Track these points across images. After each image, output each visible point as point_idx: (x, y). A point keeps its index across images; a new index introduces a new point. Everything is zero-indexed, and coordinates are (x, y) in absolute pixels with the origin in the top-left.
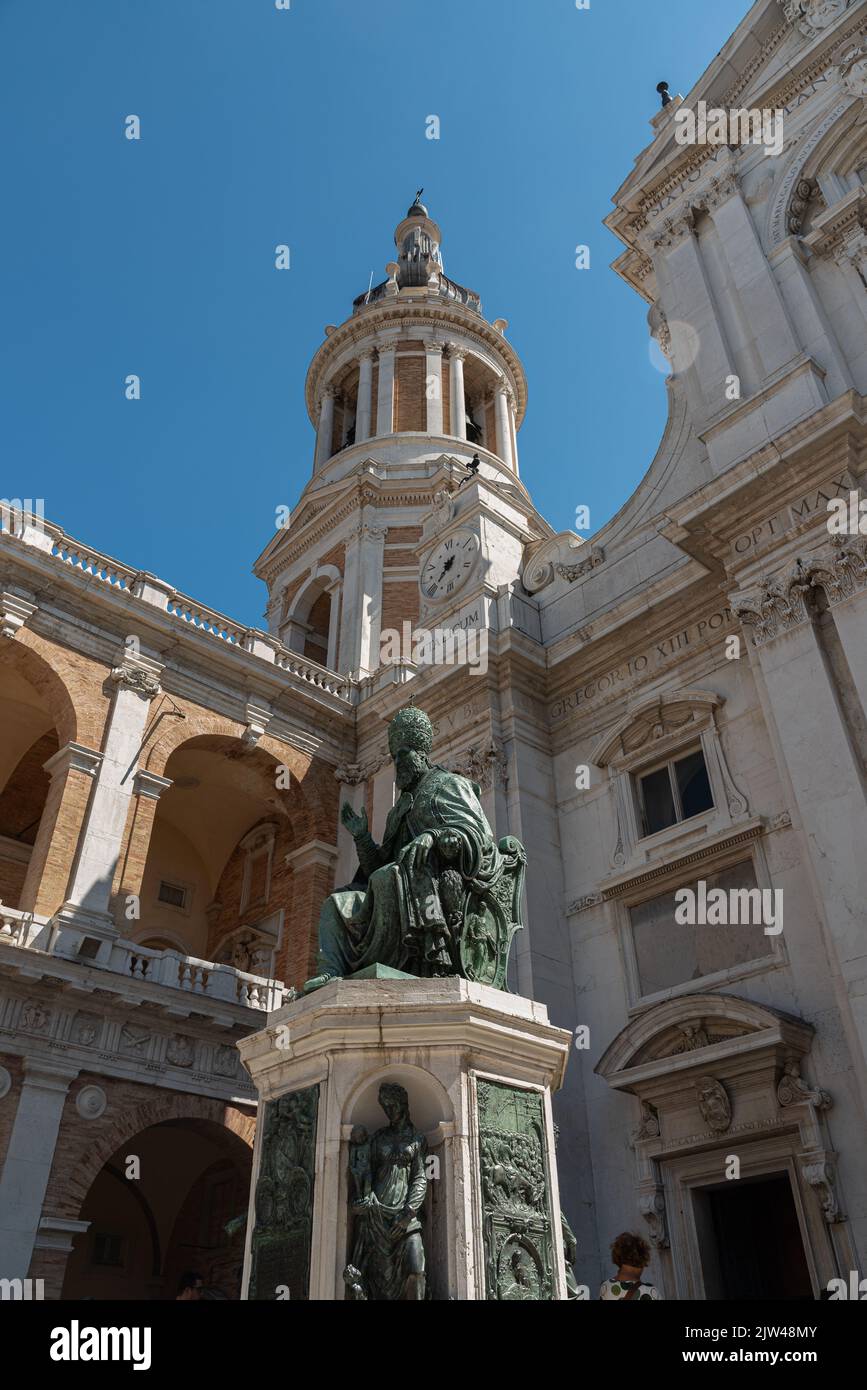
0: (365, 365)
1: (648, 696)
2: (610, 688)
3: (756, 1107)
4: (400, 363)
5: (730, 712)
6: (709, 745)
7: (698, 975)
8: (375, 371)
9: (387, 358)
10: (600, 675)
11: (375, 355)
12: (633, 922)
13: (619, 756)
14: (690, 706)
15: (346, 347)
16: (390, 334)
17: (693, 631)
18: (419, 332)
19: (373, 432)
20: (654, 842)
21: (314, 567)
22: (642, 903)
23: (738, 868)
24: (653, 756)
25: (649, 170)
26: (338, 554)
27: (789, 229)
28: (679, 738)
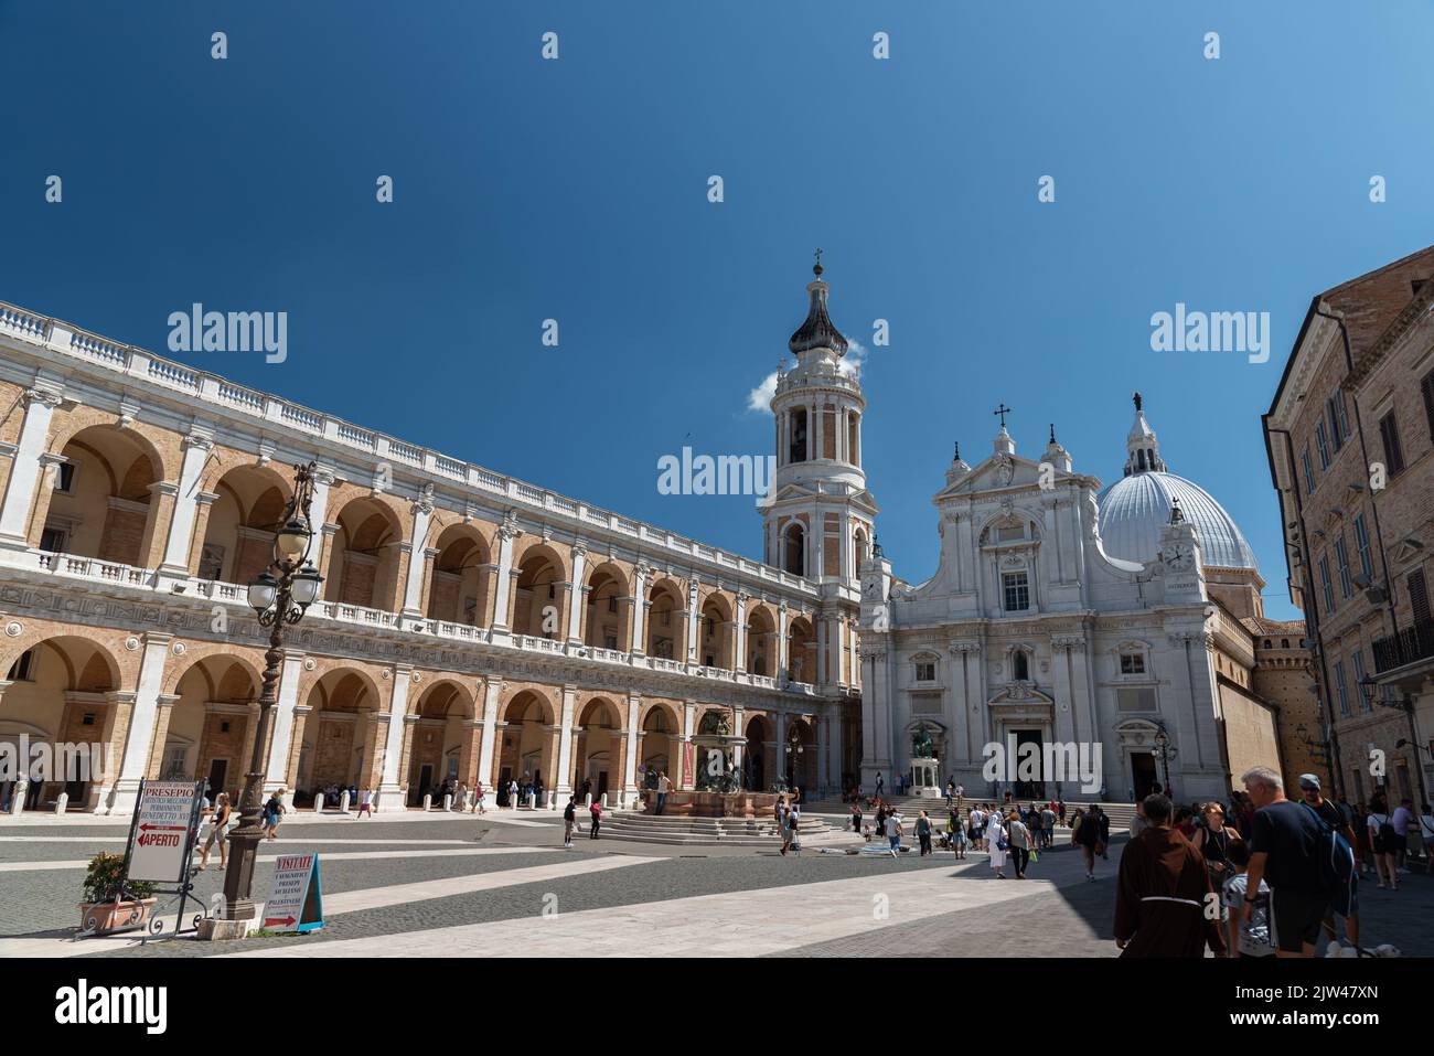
0: (809, 413)
1: (924, 647)
2: (914, 639)
4: (826, 416)
5: (941, 660)
6: (936, 665)
7: (924, 713)
8: (814, 416)
9: (820, 412)
10: (911, 635)
11: (814, 408)
12: (914, 698)
13: (915, 659)
14: (933, 656)
15: (803, 396)
16: (821, 398)
17: (934, 635)
18: (833, 399)
19: (814, 458)
20: (921, 682)
21: (793, 517)
22: (916, 695)
23: (937, 695)
24: (922, 662)
25: (950, 492)
26: (805, 517)
27: (981, 541)
28: (929, 661)
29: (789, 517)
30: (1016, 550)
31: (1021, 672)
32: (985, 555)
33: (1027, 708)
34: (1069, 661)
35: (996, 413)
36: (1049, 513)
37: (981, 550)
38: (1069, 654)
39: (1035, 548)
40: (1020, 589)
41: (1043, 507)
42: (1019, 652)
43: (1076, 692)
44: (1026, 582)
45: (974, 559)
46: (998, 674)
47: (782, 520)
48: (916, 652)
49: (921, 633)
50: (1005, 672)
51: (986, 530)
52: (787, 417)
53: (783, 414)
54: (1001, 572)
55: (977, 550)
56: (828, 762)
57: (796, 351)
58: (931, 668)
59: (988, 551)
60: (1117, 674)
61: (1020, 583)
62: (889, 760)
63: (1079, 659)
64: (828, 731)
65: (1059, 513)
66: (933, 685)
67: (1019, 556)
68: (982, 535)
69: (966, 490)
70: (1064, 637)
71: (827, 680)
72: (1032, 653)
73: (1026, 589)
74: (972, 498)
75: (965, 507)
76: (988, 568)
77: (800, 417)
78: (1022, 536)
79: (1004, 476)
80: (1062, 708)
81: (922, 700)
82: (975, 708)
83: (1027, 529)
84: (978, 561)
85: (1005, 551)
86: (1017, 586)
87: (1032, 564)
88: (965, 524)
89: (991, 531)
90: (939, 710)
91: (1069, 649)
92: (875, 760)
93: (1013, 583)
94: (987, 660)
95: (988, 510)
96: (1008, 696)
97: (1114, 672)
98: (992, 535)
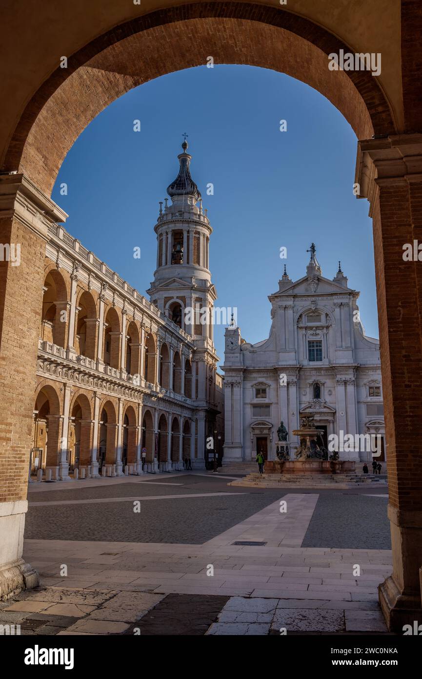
0: (185, 235)
1: (261, 380)
2: (254, 375)
3: (266, 431)
4: (195, 238)
5: (271, 387)
6: (267, 390)
7: (260, 416)
8: (188, 237)
9: (192, 235)
10: (253, 372)
11: (188, 232)
12: (253, 408)
13: (255, 386)
14: (266, 384)
15: (180, 223)
16: (192, 227)
17: (268, 373)
18: (199, 228)
19: (187, 262)
20: (257, 399)
21: (175, 298)
22: (255, 406)
23: (268, 406)
24: (259, 387)
25: (282, 293)
26: (183, 299)
27: (297, 322)
28: (263, 387)
29: (172, 298)
30: (317, 328)
31: (317, 394)
32: (299, 329)
33: (320, 413)
34: (346, 389)
35: (308, 251)
36: (337, 310)
37: (298, 327)
38: (345, 386)
39: (327, 327)
40: (317, 350)
41: (334, 307)
42: (317, 384)
43: (349, 406)
44: (321, 346)
45: (294, 331)
46: (304, 395)
47: (167, 299)
48: (255, 382)
49: (259, 371)
50: (308, 394)
51: (301, 316)
52: (170, 236)
53: (167, 233)
54: (308, 339)
55: (296, 327)
56: (196, 444)
57: (172, 195)
58: (264, 391)
59: (301, 328)
60: (367, 397)
61: (317, 346)
62: (241, 443)
63: (351, 388)
64: (196, 427)
65: (342, 310)
66: (266, 401)
67: (318, 332)
68: (298, 319)
69: (290, 292)
70: (343, 377)
71: (197, 397)
72: (323, 384)
73: (321, 350)
74: (295, 296)
75: (290, 302)
76: (301, 337)
77: (178, 236)
78: (320, 321)
79: (312, 287)
80: (340, 414)
81: (258, 409)
82: (293, 414)
83: (323, 317)
84: (296, 333)
85: (311, 328)
86: (315, 348)
87: (325, 337)
88: (290, 312)
89: (303, 316)
90: (268, 414)
91: (345, 383)
92: (232, 443)
93: (313, 346)
94: (299, 388)
95: (303, 305)
96: (310, 407)
97: (365, 396)
98: (304, 318)
